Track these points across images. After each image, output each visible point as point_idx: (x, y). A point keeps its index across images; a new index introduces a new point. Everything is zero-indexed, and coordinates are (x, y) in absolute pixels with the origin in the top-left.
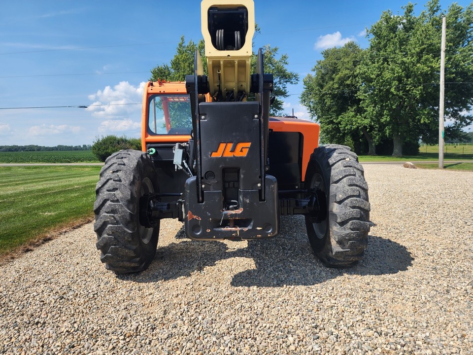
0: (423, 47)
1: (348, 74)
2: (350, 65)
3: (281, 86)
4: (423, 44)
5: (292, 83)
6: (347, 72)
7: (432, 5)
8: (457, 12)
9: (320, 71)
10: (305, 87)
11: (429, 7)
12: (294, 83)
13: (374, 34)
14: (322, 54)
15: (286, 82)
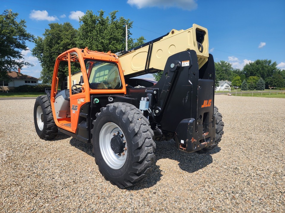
0: (112, 36)
1: (68, 42)
2: (69, 37)
3: (21, 42)
4: (111, 35)
5: (30, 41)
6: (68, 41)
7: (112, 15)
8: (124, 22)
9: (49, 37)
10: (36, 44)
11: (111, 16)
12: (31, 41)
13: (84, 22)
14: (49, 25)
15: (25, 39)
